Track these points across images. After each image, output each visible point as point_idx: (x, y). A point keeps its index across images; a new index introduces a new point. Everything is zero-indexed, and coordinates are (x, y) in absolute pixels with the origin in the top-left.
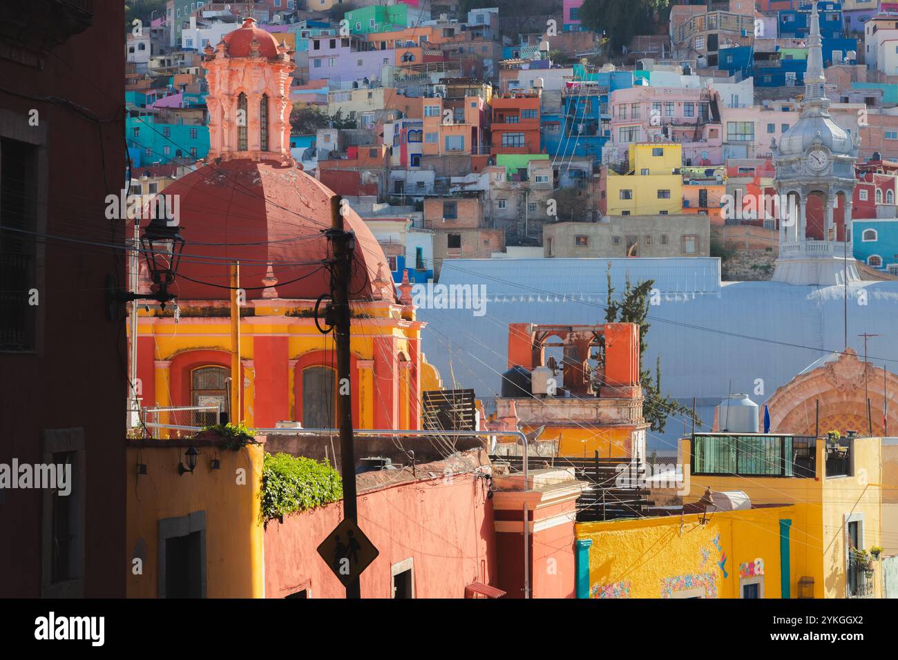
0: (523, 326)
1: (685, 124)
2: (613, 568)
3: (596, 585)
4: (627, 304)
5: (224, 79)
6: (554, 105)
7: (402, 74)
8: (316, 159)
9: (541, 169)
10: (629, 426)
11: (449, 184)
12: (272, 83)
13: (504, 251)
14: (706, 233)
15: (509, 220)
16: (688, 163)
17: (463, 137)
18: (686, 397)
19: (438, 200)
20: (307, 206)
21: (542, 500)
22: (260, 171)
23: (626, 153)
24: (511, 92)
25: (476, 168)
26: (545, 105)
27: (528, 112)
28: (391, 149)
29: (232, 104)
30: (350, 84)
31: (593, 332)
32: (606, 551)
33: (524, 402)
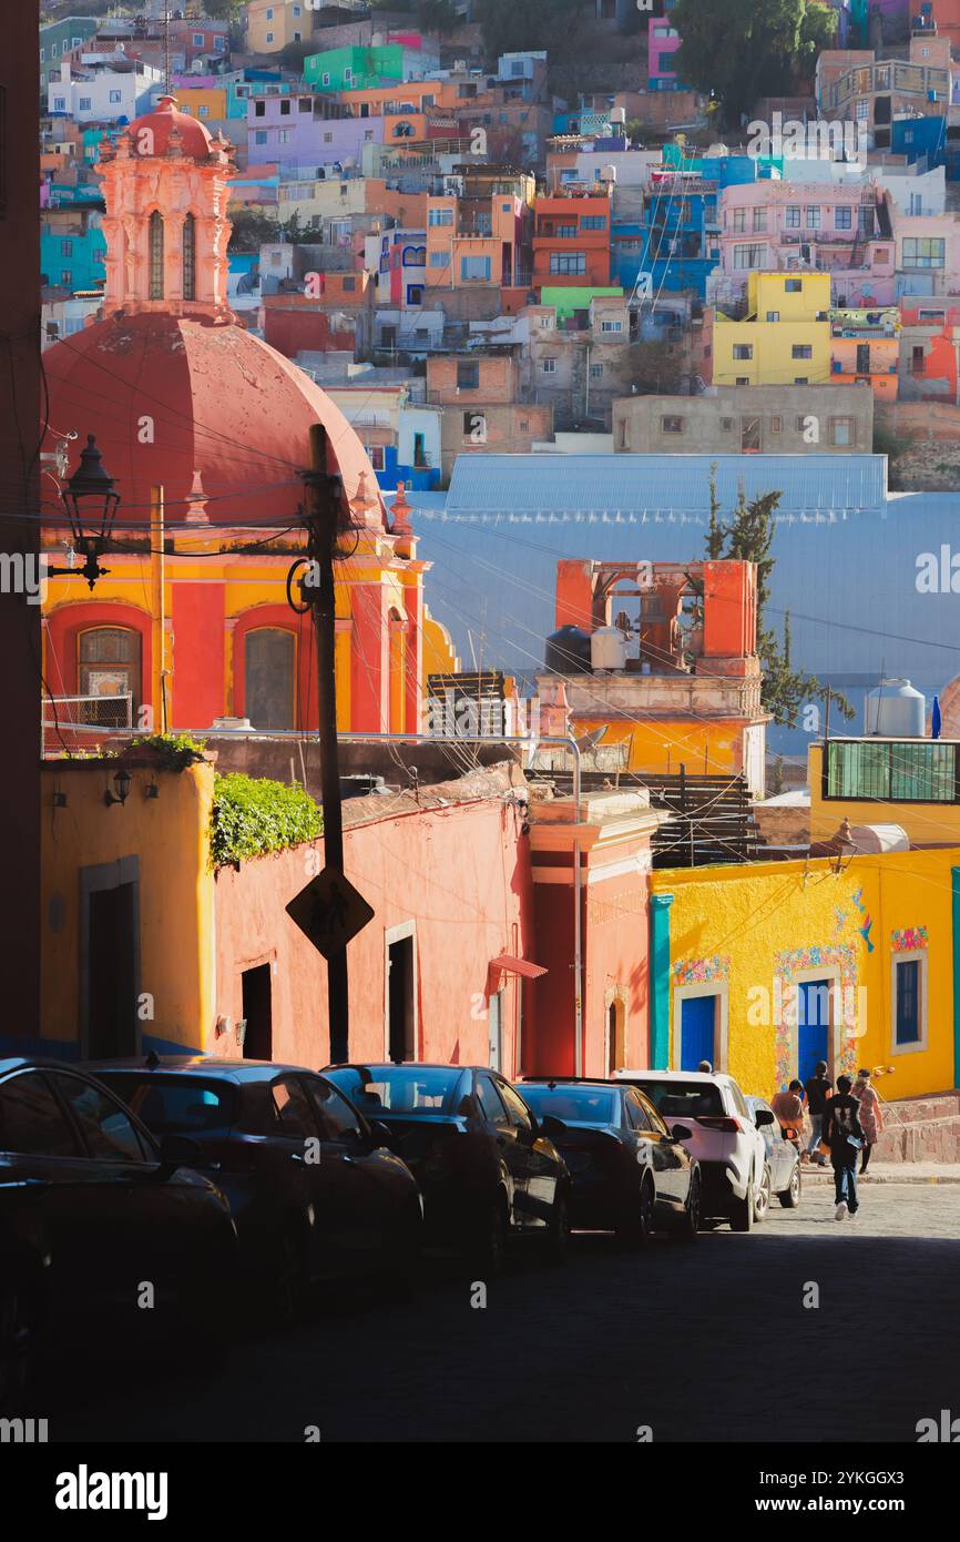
0: (580, 564)
1: (837, 241)
2: (704, 937)
3: (679, 960)
4: (741, 529)
5: (128, 190)
6: (631, 209)
7: (395, 156)
8: (259, 291)
9: (610, 311)
10: (738, 719)
11: (466, 334)
12: (201, 196)
13: (552, 440)
14: (867, 415)
15: (561, 390)
16: (841, 303)
17: (488, 259)
18: (831, 673)
19: (449, 358)
20: (254, 385)
21: (601, 836)
22: (182, 331)
23: (744, 286)
24: (565, 187)
25: (509, 308)
26: (618, 209)
27: (590, 220)
28: (377, 276)
29: (140, 229)
30: (313, 171)
31: (686, 574)
32: (694, 911)
33: (578, 682)
